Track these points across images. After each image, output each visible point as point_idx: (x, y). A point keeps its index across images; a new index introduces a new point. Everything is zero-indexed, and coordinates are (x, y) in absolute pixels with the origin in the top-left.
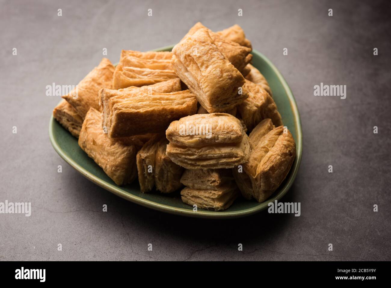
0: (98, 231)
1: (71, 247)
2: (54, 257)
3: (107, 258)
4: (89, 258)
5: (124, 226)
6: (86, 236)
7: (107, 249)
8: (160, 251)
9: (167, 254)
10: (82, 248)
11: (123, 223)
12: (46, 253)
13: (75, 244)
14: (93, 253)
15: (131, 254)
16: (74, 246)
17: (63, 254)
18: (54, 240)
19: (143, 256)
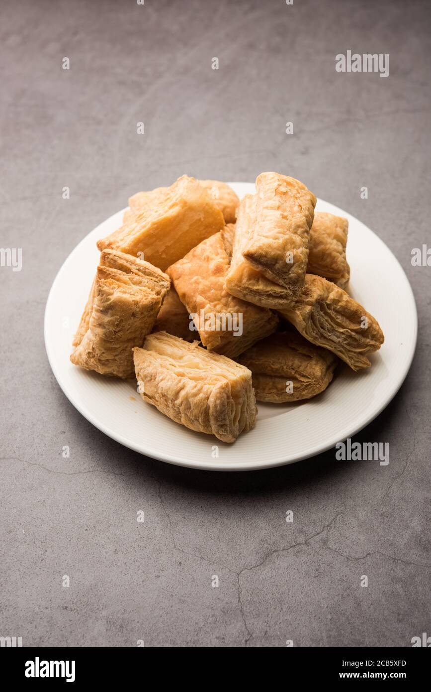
0: (121, 509)
1: (80, 534)
2: (53, 548)
3: (136, 555)
4: (106, 554)
5: (162, 502)
6: (103, 517)
7: (135, 540)
8: (218, 548)
9: (228, 555)
10: (97, 536)
11: (161, 497)
12: (42, 543)
13: (86, 530)
14: (114, 546)
15: (172, 551)
16: (85, 532)
17: (67, 546)
18: (53, 520)
19: (190, 556)
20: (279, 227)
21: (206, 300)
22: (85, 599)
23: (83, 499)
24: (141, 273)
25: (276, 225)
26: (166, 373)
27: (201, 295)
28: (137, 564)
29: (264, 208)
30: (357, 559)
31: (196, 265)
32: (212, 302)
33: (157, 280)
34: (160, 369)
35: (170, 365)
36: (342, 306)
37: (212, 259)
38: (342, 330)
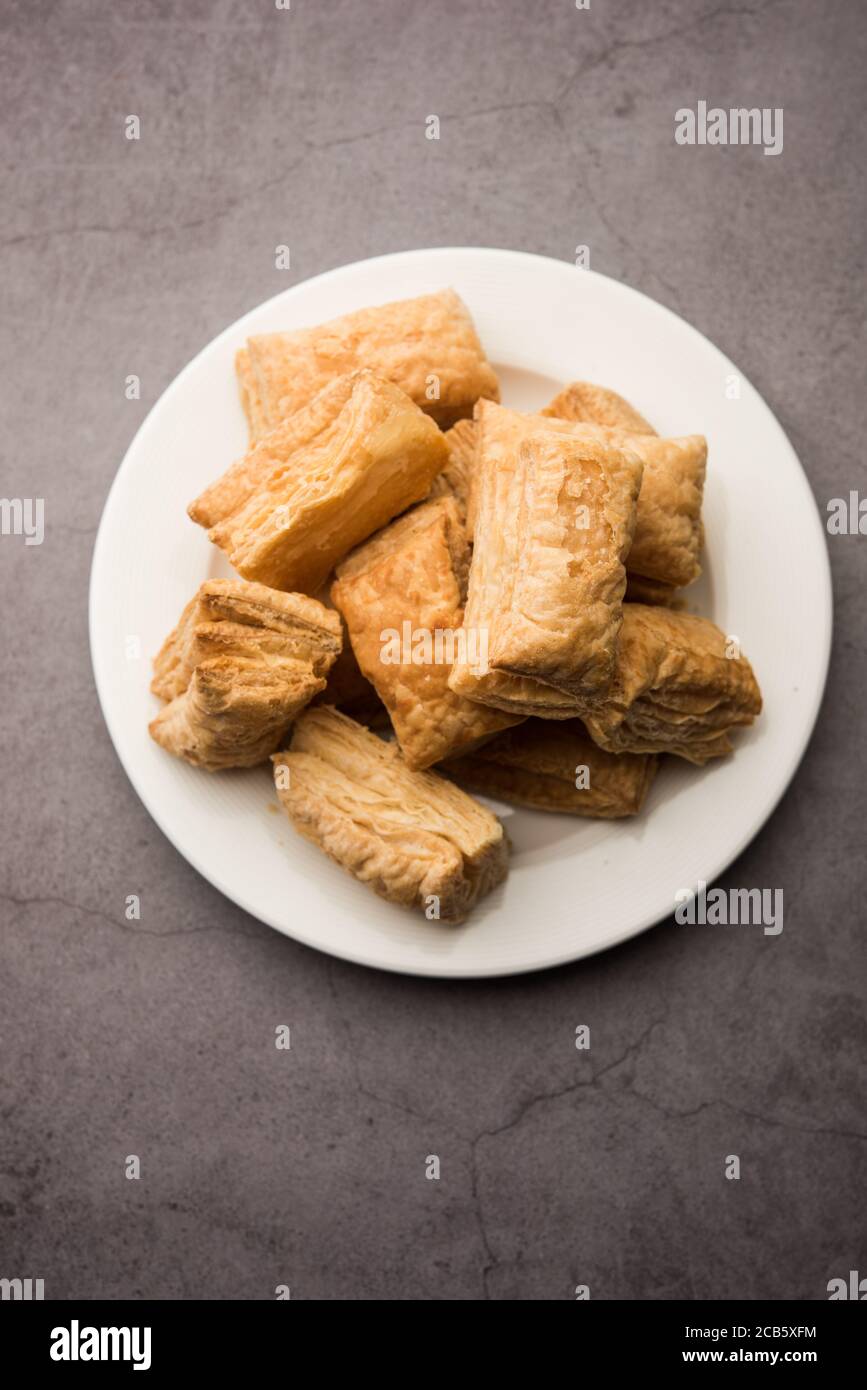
20: (564, 601)
21: (415, 694)
22: (207, 1190)
23: (191, 989)
24: (282, 626)
25: (559, 597)
26: (339, 821)
27: (404, 685)
28: (294, 1121)
29: (534, 538)
30: (683, 1115)
31: (395, 612)
32: (427, 700)
33: (315, 636)
34: (327, 809)
35: (346, 798)
36: (682, 684)
37: (427, 602)
38: (679, 721)
